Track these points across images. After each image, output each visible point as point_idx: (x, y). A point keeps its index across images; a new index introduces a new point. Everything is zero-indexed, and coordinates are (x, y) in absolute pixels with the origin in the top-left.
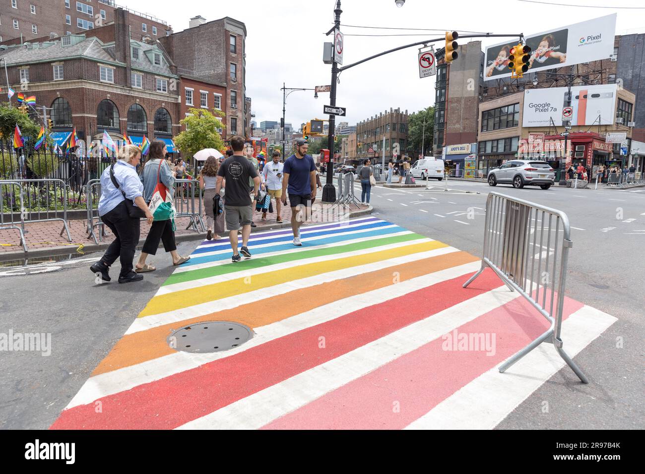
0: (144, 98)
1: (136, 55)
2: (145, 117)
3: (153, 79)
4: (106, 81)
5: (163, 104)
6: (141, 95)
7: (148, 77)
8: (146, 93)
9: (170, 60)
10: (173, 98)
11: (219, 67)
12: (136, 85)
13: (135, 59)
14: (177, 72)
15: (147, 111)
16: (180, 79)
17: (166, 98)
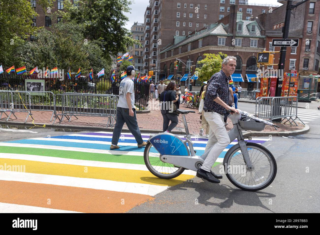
0: (241, 52)
1: (240, 28)
2: (241, 62)
3: (249, 40)
4: (221, 45)
5: (254, 54)
6: (240, 50)
7: (245, 40)
8: (243, 49)
9: (262, 27)
10: (260, 49)
11: (299, 26)
12: (238, 45)
13: (239, 31)
14: (265, 33)
15: (243, 59)
16: (267, 38)
17: (256, 50)
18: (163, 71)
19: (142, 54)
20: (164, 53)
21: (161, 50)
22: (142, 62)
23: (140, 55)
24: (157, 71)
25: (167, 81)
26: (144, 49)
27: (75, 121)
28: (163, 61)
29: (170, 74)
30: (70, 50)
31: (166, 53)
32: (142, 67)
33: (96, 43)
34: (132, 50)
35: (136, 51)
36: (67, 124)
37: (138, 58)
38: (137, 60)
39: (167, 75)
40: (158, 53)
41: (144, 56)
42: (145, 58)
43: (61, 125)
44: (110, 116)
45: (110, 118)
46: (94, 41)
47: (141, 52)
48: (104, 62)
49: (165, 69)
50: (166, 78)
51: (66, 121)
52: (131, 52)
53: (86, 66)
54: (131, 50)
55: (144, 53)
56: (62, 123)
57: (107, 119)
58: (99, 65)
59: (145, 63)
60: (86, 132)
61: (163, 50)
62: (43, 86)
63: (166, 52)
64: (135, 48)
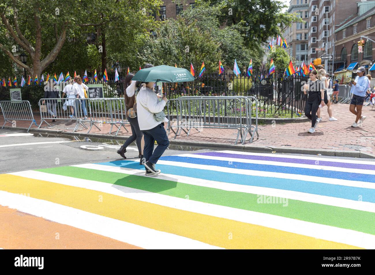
18: (339, 57)
19: (307, 36)
20: (342, 30)
21: (337, 27)
22: (307, 49)
23: (303, 39)
24: (327, 57)
25: (346, 72)
26: (309, 30)
27: (196, 135)
28: (340, 44)
29: (351, 62)
30: (195, 40)
31: (344, 30)
32: (307, 56)
33: (235, 28)
34: (292, 33)
35: (297, 34)
36: (183, 139)
37: (302, 43)
38: (299, 46)
39: (346, 63)
40: (332, 32)
41: (310, 39)
42: (312, 42)
43: (177, 140)
44: (241, 128)
45: (241, 130)
46: (233, 26)
47: (306, 34)
48: (246, 53)
49: (343, 55)
50: (346, 67)
51: (185, 135)
52: (290, 37)
53: (217, 60)
54: (290, 33)
55: (309, 35)
56: (178, 138)
57: (236, 132)
58: (240, 57)
59: (312, 49)
60: (205, 151)
61: (340, 26)
62: (160, 90)
63: (345, 28)
64: (297, 30)
